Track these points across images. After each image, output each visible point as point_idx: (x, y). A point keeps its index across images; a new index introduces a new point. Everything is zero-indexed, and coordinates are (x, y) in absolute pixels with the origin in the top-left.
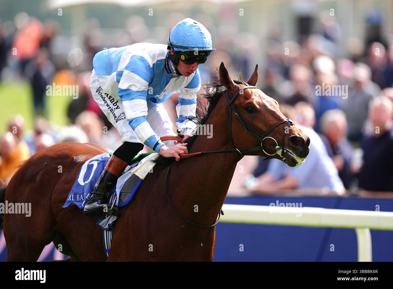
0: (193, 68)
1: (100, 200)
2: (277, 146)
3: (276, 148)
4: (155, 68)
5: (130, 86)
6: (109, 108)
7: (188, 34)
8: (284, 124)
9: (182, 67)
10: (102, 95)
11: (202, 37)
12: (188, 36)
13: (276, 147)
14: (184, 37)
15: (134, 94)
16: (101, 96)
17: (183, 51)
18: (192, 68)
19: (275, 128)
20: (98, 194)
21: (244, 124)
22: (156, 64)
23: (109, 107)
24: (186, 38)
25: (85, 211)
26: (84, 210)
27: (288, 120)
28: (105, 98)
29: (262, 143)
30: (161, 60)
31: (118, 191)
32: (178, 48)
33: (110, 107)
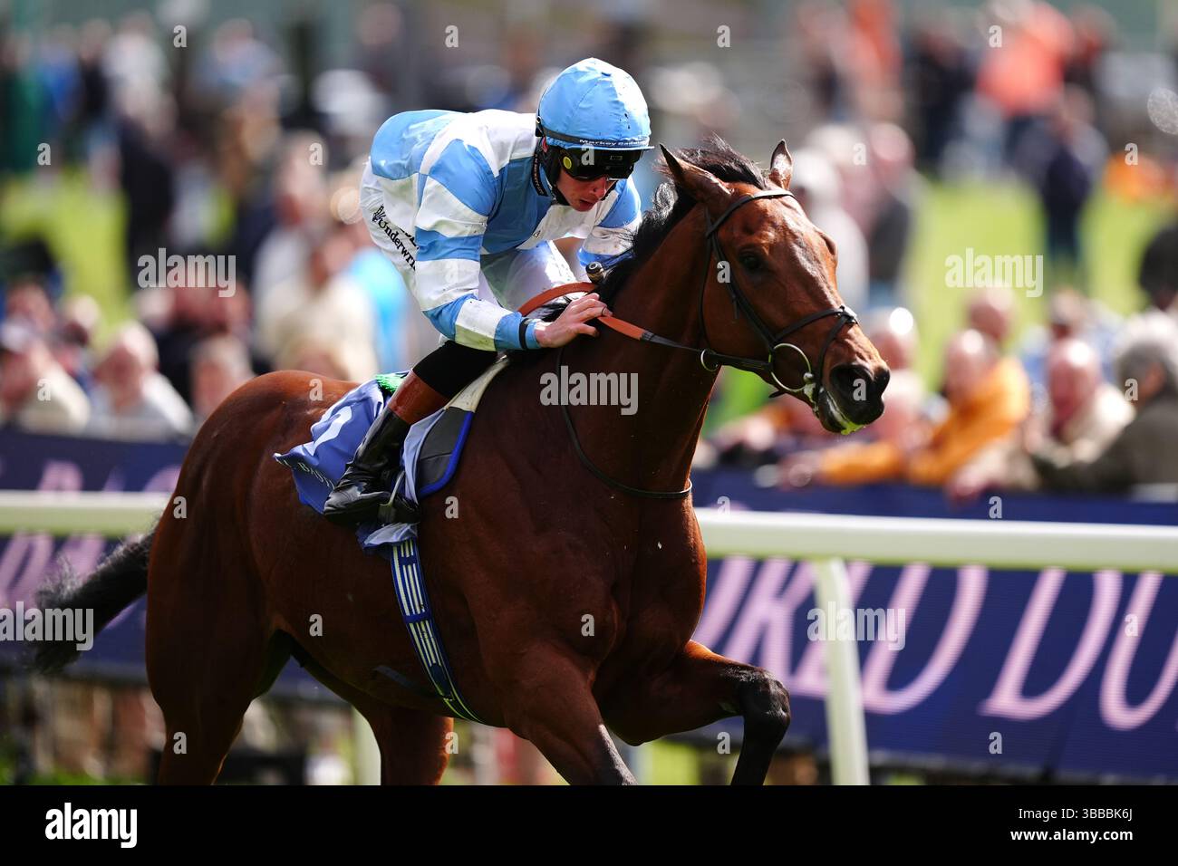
0: (594, 191)
1: (365, 484)
2: (808, 371)
3: (805, 378)
4: (505, 180)
5: (439, 223)
6: (408, 260)
7: (582, 105)
8: (830, 318)
9: (568, 186)
10: (388, 228)
11: (617, 112)
12: (581, 108)
13: (806, 374)
14: (572, 112)
15: (448, 245)
16: (386, 231)
17: (566, 148)
18: (592, 192)
19: (806, 324)
20: (359, 469)
21: (734, 296)
22: (506, 171)
23: (408, 256)
24: (576, 113)
25: (328, 511)
26: (326, 508)
27: (841, 310)
28: (397, 234)
29: (770, 356)
30: (522, 160)
31: (409, 459)
32: (555, 138)
33: (411, 257)
